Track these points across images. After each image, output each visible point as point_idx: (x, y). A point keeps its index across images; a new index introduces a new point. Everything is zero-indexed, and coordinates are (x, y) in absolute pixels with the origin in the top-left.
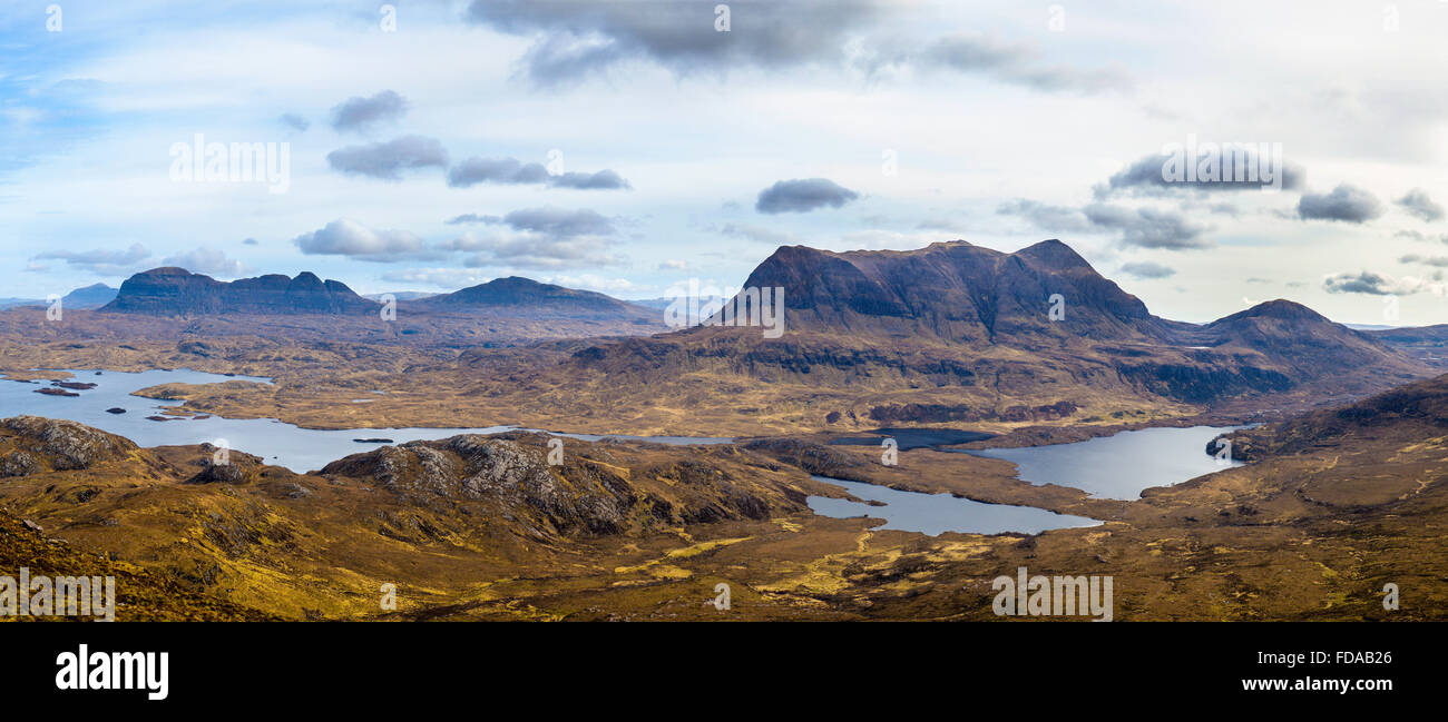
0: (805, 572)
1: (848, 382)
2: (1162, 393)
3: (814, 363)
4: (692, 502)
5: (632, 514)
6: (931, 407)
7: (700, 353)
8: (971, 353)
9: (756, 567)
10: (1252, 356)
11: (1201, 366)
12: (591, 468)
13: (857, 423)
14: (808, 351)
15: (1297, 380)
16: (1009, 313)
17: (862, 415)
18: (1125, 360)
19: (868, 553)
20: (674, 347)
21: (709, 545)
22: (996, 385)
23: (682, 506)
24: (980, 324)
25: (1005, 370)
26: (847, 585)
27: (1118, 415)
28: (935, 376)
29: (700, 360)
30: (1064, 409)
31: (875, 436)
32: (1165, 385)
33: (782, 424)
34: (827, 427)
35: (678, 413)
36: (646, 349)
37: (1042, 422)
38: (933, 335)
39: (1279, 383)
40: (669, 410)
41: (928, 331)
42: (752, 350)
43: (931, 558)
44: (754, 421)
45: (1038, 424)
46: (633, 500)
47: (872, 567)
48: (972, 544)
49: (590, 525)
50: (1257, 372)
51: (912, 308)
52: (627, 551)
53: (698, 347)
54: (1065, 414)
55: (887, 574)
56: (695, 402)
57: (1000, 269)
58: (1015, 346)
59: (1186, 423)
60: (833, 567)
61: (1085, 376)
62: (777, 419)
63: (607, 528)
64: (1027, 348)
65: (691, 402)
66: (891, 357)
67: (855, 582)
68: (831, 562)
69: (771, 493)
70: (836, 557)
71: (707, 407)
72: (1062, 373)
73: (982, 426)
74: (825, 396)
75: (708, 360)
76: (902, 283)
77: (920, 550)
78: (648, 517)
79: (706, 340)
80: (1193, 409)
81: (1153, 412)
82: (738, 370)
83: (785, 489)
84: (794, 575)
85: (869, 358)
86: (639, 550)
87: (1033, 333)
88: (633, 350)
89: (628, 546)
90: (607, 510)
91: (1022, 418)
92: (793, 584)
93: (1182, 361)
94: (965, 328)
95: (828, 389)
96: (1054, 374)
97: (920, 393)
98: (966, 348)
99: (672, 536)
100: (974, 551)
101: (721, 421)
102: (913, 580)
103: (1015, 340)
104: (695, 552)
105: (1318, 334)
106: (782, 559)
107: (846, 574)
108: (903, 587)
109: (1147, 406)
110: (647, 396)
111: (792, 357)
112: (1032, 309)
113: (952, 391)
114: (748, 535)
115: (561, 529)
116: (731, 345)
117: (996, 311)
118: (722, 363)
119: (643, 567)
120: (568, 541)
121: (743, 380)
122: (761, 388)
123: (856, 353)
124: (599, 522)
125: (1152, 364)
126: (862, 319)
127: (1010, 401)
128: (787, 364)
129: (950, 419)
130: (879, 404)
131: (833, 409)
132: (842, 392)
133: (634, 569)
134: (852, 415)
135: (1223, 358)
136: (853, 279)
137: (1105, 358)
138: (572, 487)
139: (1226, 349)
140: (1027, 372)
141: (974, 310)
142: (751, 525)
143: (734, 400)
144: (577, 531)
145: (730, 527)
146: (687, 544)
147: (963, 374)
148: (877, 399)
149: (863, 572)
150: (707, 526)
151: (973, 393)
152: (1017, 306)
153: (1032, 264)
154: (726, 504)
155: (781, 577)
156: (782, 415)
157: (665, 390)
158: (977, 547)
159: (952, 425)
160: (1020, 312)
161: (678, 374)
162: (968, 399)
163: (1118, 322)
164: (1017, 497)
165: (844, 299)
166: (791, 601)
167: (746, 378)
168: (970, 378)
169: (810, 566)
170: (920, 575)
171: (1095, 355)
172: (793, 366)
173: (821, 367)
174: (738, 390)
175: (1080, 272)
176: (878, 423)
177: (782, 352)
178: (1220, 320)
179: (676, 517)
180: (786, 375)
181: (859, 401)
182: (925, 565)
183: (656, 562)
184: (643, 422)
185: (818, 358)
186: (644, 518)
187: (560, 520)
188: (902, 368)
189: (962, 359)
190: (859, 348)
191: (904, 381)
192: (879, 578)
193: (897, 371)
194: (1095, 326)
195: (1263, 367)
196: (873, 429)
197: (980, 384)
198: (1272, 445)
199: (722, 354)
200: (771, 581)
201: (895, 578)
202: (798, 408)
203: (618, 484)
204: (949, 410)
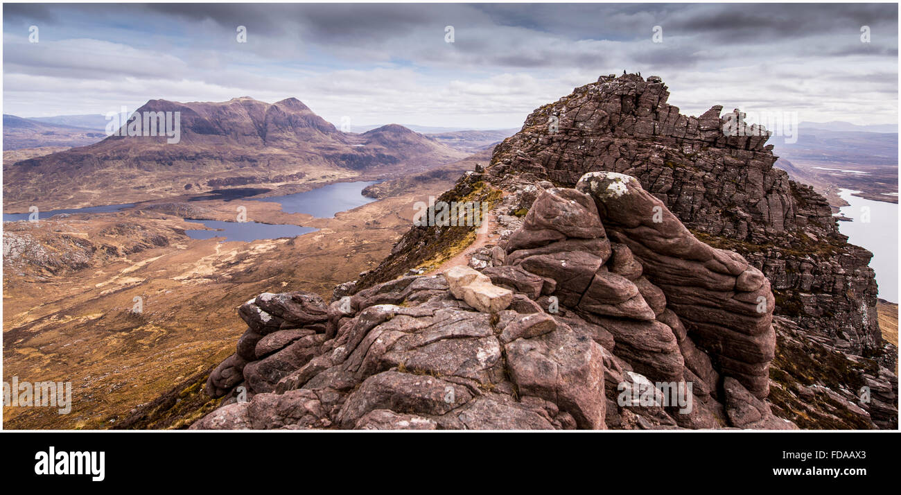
0: (194, 267)
1: (193, 168)
2: (343, 167)
3: (174, 160)
4: (128, 244)
5: (95, 256)
6: (238, 178)
7: (106, 158)
8: (255, 151)
9: (170, 269)
10: (381, 149)
11: (359, 154)
12: (66, 237)
13: (201, 189)
14: (171, 154)
15: (400, 159)
16: (273, 132)
17: (204, 184)
18: (326, 152)
19: (222, 254)
20: (88, 156)
21: (142, 263)
22: (268, 165)
23: (123, 247)
24: (259, 137)
25: (272, 159)
26: (216, 269)
27: (324, 177)
28: (238, 163)
29: (106, 162)
30: (300, 176)
31: (211, 195)
32: (344, 162)
33: (161, 193)
34: (186, 192)
35: (96, 193)
36: (70, 159)
37: (290, 182)
38: (237, 144)
39: (393, 160)
40: (90, 191)
41: (233, 140)
42: (138, 155)
43: (251, 253)
44: (145, 193)
45: (289, 183)
46: (94, 249)
47: (226, 260)
48: (267, 244)
49: (72, 267)
50: (384, 156)
51: (225, 130)
52: (97, 275)
53: (104, 155)
54: (300, 178)
55: (233, 262)
56: (107, 185)
57: (267, 111)
58: (276, 147)
59: (353, 180)
60: (208, 262)
61: (309, 160)
62: (157, 190)
63: (83, 266)
64: (282, 147)
65: (104, 185)
66: (215, 155)
67: (219, 267)
68: (205, 261)
69: (168, 232)
70: (208, 258)
71: (114, 188)
72: (297, 159)
73: (263, 186)
74: (183, 177)
75: (111, 162)
76: (219, 118)
77: (245, 250)
78: (104, 256)
79: (109, 151)
80: (356, 173)
81: (339, 175)
82: (131, 166)
83: (174, 229)
84: (189, 269)
85: (204, 156)
86: (104, 273)
87: (284, 141)
88: (60, 159)
89: (98, 272)
90: (80, 257)
91: (281, 181)
92: (190, 274)
93: (351, 152)
94: (253, 140)
95: (183, 173)
96: (295, 160)
97: (231, 172)
98: (253, 148)
99: (121, 262)
100: (269, 248)
101: (125, 194)
102: (244, 263)
103: (276, 144)
104: (137, 268)
105: (409, 139)
106: (181, 263)
107: (214, 264)
108: (241, 267)
109: (336, 173)
110: (74, 185)
111: (162, 157)
112: (283, 130)
113: (247, 170)
114: (161, 255)
115: (54, 273)
116: (124, 154)
117: (267, 131)
118: (121, 163)
119: (111, 281)
120: (61, 278)
121: (135, 171)
122: (146, 175)
123: (197, 154)
124: (77, 264)
125: (338, 154)
126: (199, 136)
127: (275, 173)
128: (159, 161)
129: (247, 183)
130: (211, 179)
131: (187, 183)
132: (191, 174)
133: (106, 283)
134: (198, 185)
135: (369, 150)
136: (193, 117)
137: (318, 151)
138: (56, 249)
139: (370, 146)
140: (282, 159)
141: (256, 131)
142: (161, 250)
143: (130, 182)
144: (65, 271)
145: (150, 252)
146: (131, 265)
147: (253, 161)
148: (211, 176)
149: (221, 262)
150: (138, 254)
151: (258, 170)
152: (277, 128)
153: (283, 109)
154: (146, 242)
155: (184, 271)
156: (160, 188)
157: (86, 180)
158: (270, 246)
159: (249, 186)
160: (278, 131)
161: (93, 171)
162: (256, 173)
163: (323, 134)
164: (283, 220)
165: (189, 127)
166: (195, 282)
167: (137, 170)
168: (255, 163)
169: (196, 264)
170: (248, 261)
171: (313, 150)
172: (163, 162)
173: (179, 161)
174: (132, 177)
175: (305, 112)
176: (212, 188)
177: (156, 155)
178: (368, 132)
179: (121, 252)
180: (159, 167)
181: (201, 178)
182: (248, 256)
183: (117, 277)
184: (74, 200)
185: (177, 158)
186: (103, 257)
187: (53, 268)
188: (222, 160)
189: (251, 154)
190: (199, 151)
191: (223, 166)
192: (230, 264)
193: (219, 162)
194: (313, 137)
195: (386, 154)
196: (209, 191)
197: (261, 166)
198: (388, 191)
199: (120, 158)
200: (180, 274)
201: (237, 263)
202: (168, 184)
203: (84, 243)
204: (247, 179)
